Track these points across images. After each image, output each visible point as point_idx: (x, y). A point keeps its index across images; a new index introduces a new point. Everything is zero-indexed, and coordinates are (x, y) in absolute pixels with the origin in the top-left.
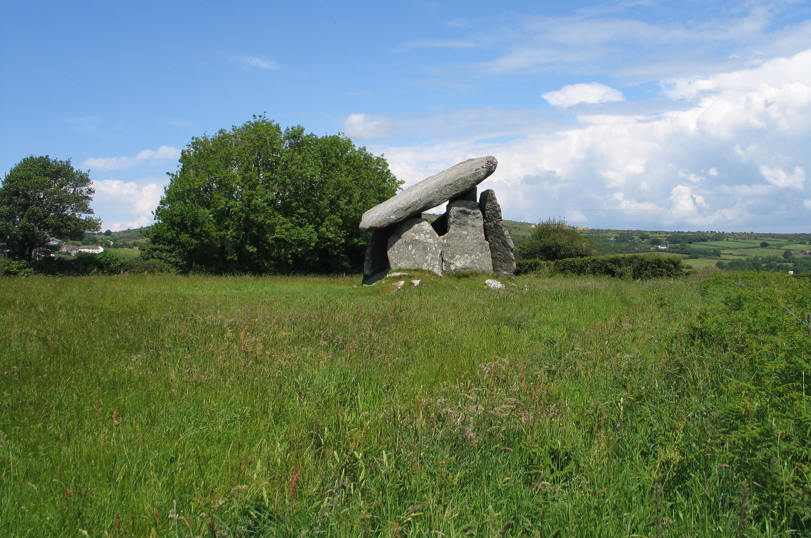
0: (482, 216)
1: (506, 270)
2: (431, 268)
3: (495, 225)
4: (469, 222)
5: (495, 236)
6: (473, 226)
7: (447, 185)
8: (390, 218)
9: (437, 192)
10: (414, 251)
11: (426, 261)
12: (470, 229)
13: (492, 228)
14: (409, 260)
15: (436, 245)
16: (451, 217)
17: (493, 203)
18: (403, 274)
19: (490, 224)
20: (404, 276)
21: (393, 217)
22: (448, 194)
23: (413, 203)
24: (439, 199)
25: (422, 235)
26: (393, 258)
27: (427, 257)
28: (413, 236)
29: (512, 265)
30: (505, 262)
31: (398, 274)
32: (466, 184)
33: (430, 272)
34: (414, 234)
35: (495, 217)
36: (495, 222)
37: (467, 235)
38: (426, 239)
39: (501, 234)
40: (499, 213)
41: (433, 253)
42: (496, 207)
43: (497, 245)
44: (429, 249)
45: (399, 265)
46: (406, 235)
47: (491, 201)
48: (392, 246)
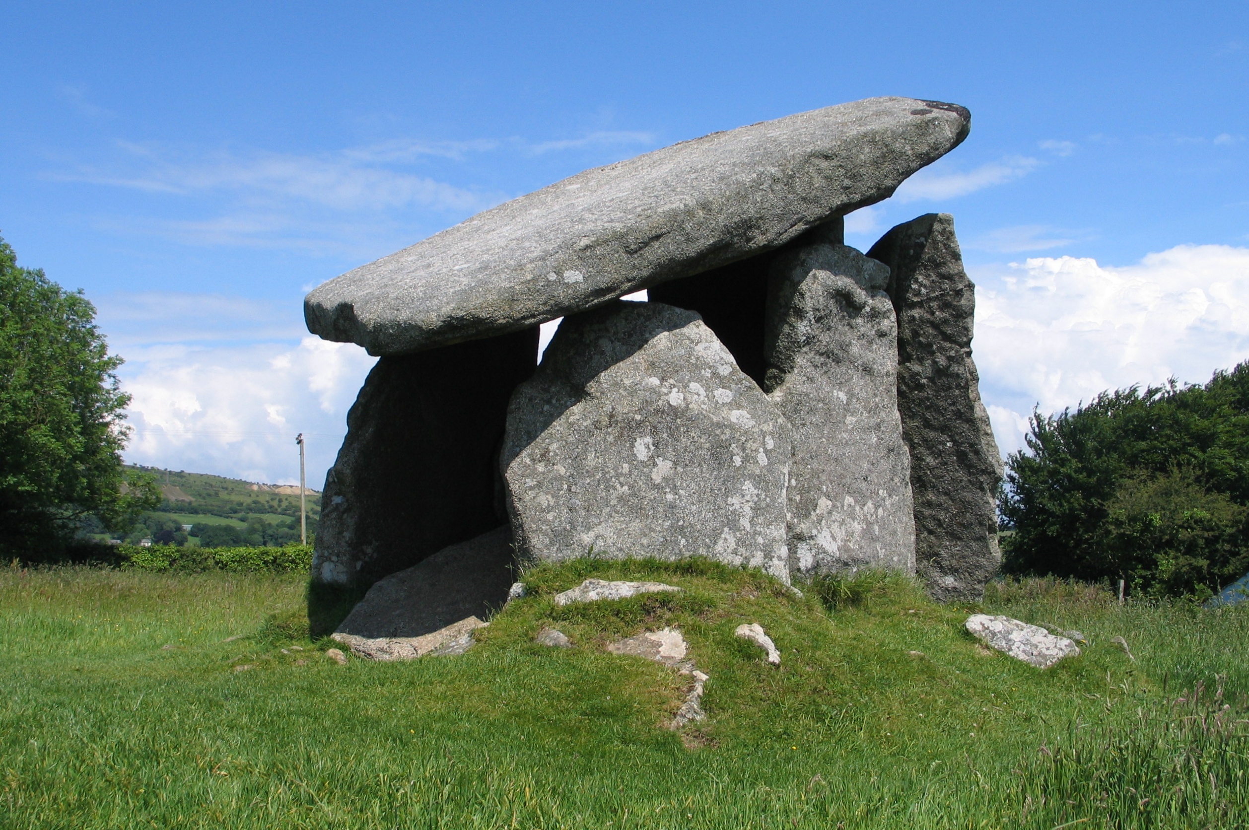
0: (895, 333)
1: (953, 571)
2: (757, 560)
3: (940, 372)
4: (855, 349)
5: (927, 424)
6: (867, 370)
7: (813, 155)
8: (561, 282)
9: (775, 180)
10: (664, 467)
11: (732, 523)
12: (858, 381)
13: (920, 387)
14: (638, 511)
15: (770, 444)
16: (800, 314)
17: (943, 277)
18: (654, 587)
19: (916, 368)
20: (665, 601)
21: (573, 276)
22: (816, 201)
23: (673, 216)
24: (780, 218)
25: (694, 386)
26: (545, 500)
27: (735, 501)
28: (653, 390)
29: (986, 551)
30: (954, 537)
31: (625, 589)
32: (886, 167)
33: (755, 575)
34: (655, 381)
35: (947, 338)
36: (942, 361)
37: (847, 409)
38: (717, 407)
39: (959, 415)
40: (968, 320)
41: (759, 480)
42: (959, 293)
43: (930, 460)
44: (737, 460)
45: (587, 538)
46: (617, 385)
47: (937, 265)
48: (531, 437)
